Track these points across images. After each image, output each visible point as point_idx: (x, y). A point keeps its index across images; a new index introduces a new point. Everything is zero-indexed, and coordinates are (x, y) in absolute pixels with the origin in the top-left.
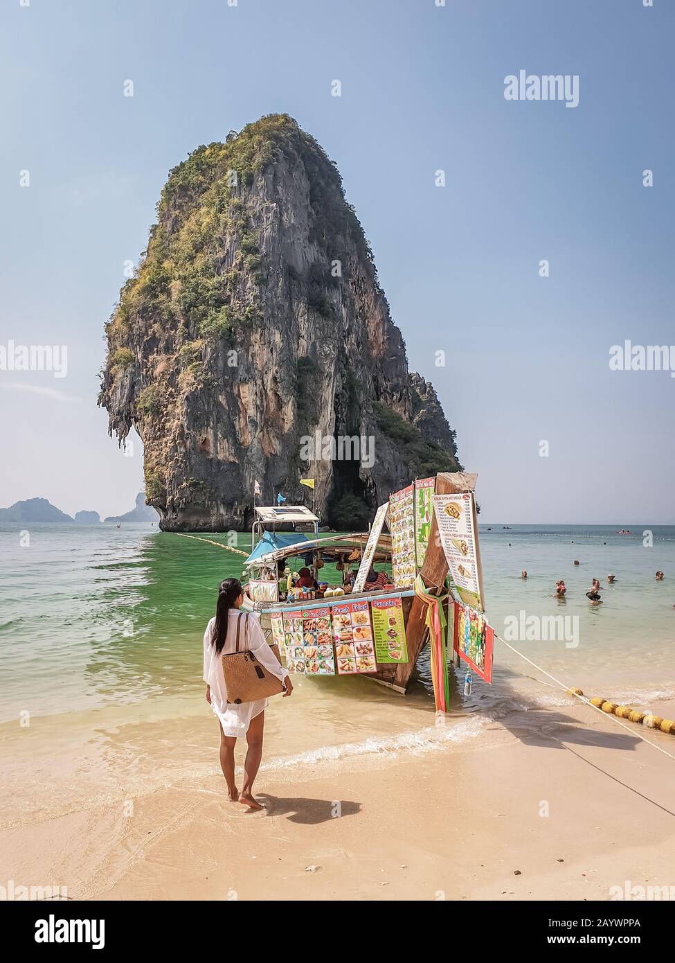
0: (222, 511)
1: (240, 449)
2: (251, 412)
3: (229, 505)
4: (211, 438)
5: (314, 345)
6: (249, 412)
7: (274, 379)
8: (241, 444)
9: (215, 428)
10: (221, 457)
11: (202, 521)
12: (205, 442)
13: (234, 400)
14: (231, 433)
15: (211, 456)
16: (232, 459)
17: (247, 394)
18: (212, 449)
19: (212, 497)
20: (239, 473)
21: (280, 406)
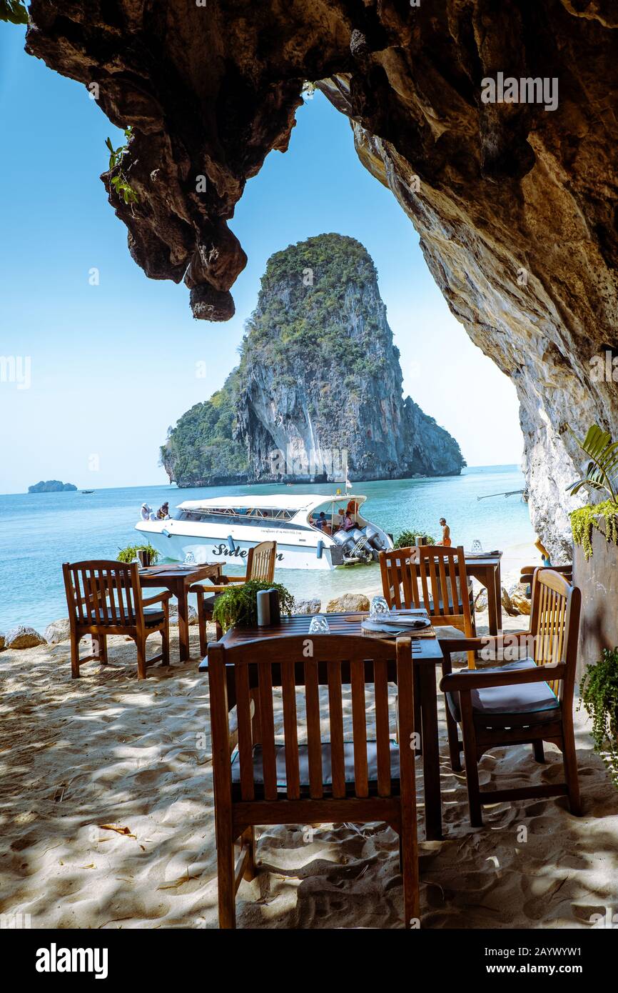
0: (381, 469)
1: (384, 435)
2: (388, 415)
3: (384, 466)
4: (372, 431)
7: (393, 396)
9: (373, 424)
10: (376, 439)
11: (373, 475)
12: (369, 432)
13: (379, 408)
14: (380, 427)
15: (372, 440)
16: (381, 441)
17: (385, 405)
18: (372, 436)
19: (378, 462)
21: (395, 411)
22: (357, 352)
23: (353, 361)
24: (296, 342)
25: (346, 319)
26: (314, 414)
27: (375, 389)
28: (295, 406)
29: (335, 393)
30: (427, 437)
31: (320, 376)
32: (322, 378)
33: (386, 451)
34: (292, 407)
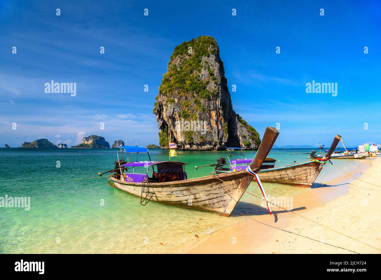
0: (208, 145)
3: (210, 143)
5: (224, 99)
6: (214, 118)
8: (212, 126)
10: (207, 130)
11: (203, 148)
13: (210, 115)
14: (210, 124)
16: (210, 131)
17: (213, 113)
20: (212, 134)
21: (220, 116)
22: (202, 87)
23: (200, 91)
24: (177, 82)
25: (200, 71)
26: (180, 116)
27: (208, 104)
28: (173, 112)
29: (190, 107)
30: (241, 131)
31: (184, 98)
32: (186, 99)
33: (212, 136)
34: (172, 113)
